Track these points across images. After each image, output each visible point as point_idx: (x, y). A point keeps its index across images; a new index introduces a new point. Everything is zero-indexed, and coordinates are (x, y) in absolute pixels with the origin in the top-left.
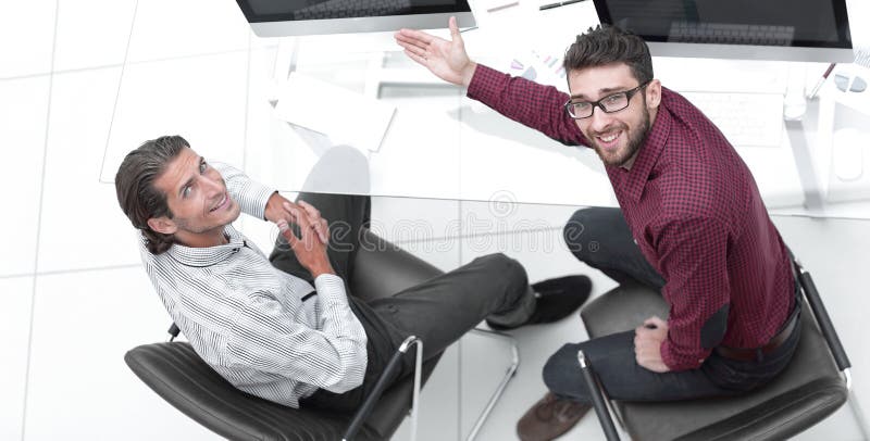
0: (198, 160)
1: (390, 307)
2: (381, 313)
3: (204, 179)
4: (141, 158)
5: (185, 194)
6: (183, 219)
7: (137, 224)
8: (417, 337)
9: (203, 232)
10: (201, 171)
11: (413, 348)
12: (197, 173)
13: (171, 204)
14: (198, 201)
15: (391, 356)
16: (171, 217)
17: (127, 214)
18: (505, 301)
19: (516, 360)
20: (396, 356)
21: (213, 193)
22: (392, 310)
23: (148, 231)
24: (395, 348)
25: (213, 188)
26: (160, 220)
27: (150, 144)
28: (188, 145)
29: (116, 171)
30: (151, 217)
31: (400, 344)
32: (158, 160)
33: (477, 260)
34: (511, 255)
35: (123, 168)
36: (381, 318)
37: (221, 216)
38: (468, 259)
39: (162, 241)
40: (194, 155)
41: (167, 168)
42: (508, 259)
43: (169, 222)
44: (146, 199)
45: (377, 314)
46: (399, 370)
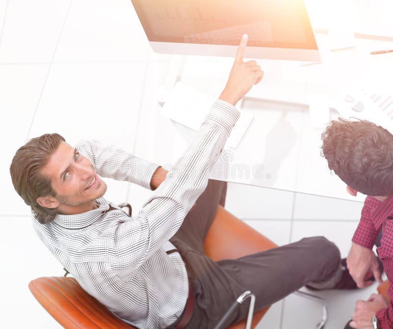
0: (72, 151)
1: (234, 267)
2: (227, 271)
3: (78, 166)
4: (28, 153)
5: (64, 179)
6: (63, 197)
7: (28, 202)
8: (252, 292)
9: (79, 205)
10: (76, 160)
11: (248, 300)
12: (73, 161)
13: (54, 186)
14: (74, 182)
15: (230, 305)
16: (54, 195)
17: (20, 194)
18: (322, 273)
19: (325, 318)
20: (234, 305)
21: (85, 177)
22: (236, 269)
23: (36, 207)
24: (234, 299)
25: (85, 173)
26: (47, 198)
27: (34, 141)
28: (64, 140)
29: (10, 163)
30: (39, 196)
31: (238, 296)
32: (42, 153)
33: (304, 240)
34: (331, 238)
35: (15, 160)
36: (226, 274)
37: (92, 193)
38: (296, 239)
39: (48, 214)
40: (70, 147)
41: (49, 158)
42: (329, 241)
43: (52, 199)
44: (34, 184)
45: (224, 271)
46: (235, 315)
